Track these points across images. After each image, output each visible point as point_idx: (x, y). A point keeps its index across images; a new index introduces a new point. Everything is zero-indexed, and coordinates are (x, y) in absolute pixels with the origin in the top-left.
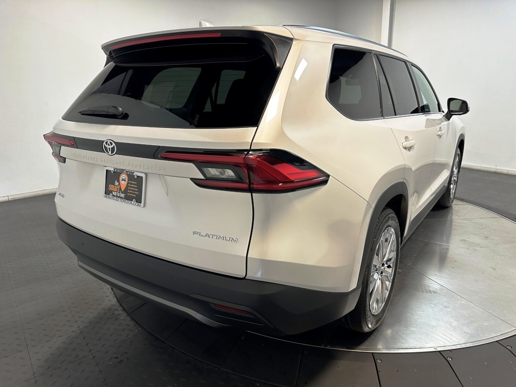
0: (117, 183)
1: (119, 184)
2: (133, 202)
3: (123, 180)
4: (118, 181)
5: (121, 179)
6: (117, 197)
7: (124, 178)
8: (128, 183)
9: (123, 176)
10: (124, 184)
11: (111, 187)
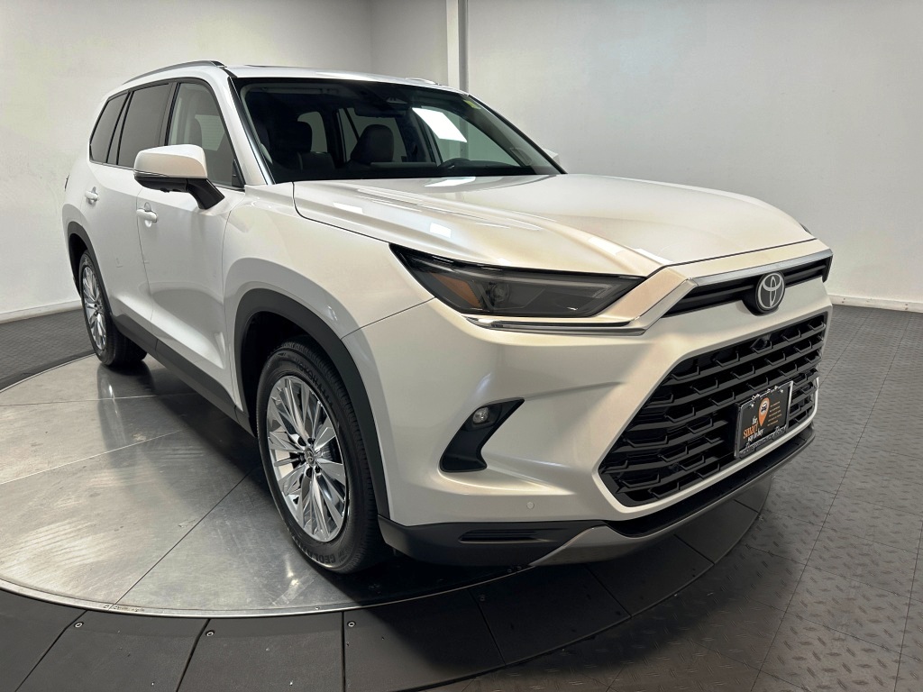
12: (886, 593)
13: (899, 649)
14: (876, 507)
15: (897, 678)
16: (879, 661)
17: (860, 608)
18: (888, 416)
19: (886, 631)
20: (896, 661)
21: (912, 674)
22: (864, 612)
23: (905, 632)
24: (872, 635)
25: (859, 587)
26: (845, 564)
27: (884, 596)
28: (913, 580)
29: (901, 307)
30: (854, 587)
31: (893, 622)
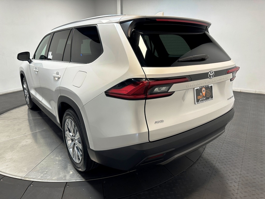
0: (201, 94)
1: (202, 94)
2: (209, 99)
3: (204, 91)
4: (202, 93)
5: (203, 91)
6: (202, 100)
7: (204, 90)
8: (206, 91)
9: (204, 89)
10: (204, 93)
11: (199, 97)
12: (236, 168)
13: (238, 182)
14: (233, 146)
15: (238, 189)
16: (234, 185)
17: (229, 172)
18: (236, 121)
19: (235, 178)
20: (238, 185)
21: (241, 188)
22: (230, 173)
23: (240, 178)
24: (232, 179)
25: (229, 167)
26: (225, 161)
27: (235, 169)
28: (242, 165)
29: (239, 91)
30: (228, 167)
31: (237, 175)
